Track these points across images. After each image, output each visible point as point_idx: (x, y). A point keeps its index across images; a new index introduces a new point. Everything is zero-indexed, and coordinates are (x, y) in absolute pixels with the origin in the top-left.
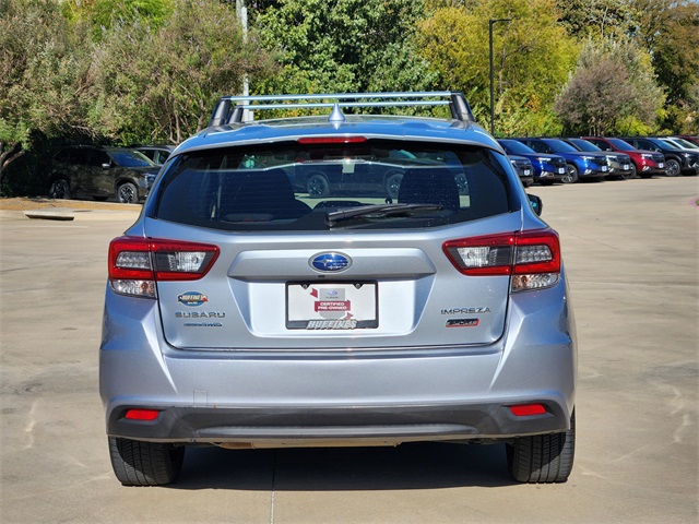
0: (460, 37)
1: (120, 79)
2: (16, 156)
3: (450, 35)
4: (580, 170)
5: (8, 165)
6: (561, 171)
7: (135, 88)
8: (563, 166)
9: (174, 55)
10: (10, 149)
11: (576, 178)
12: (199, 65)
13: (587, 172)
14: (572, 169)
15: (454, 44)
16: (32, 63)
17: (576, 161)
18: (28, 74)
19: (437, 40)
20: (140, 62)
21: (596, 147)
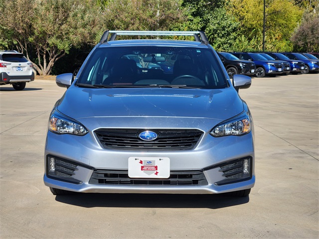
0: (246, 6)
1: (116, 22)
2: (62, 56)
3: (240, 5)
4: (310, 68)
5: (57, 60)
6: (302, 68)
7: (123, 26)
8: (303, 66)
9: (141, 12)
10: (59, 53)
11: (308, 71)
12: (151, 17)
13: (314, 69)
14: (306, 67)
15: (242, 9)
16: (71, 14)
17: (308, 63)
18: (70, 19)
19: (234, 7)
20: (127, 15)
21: (315, 57)
